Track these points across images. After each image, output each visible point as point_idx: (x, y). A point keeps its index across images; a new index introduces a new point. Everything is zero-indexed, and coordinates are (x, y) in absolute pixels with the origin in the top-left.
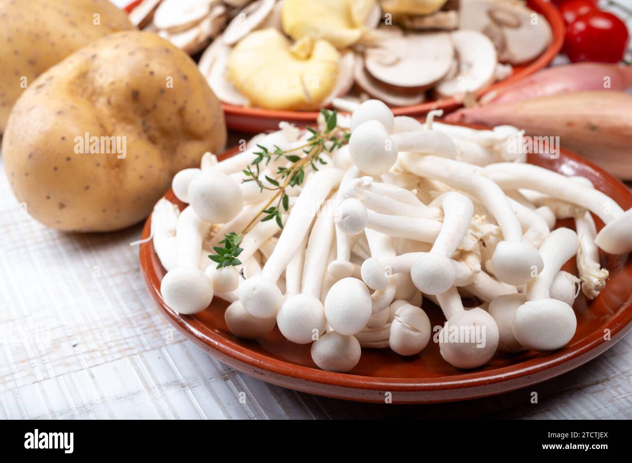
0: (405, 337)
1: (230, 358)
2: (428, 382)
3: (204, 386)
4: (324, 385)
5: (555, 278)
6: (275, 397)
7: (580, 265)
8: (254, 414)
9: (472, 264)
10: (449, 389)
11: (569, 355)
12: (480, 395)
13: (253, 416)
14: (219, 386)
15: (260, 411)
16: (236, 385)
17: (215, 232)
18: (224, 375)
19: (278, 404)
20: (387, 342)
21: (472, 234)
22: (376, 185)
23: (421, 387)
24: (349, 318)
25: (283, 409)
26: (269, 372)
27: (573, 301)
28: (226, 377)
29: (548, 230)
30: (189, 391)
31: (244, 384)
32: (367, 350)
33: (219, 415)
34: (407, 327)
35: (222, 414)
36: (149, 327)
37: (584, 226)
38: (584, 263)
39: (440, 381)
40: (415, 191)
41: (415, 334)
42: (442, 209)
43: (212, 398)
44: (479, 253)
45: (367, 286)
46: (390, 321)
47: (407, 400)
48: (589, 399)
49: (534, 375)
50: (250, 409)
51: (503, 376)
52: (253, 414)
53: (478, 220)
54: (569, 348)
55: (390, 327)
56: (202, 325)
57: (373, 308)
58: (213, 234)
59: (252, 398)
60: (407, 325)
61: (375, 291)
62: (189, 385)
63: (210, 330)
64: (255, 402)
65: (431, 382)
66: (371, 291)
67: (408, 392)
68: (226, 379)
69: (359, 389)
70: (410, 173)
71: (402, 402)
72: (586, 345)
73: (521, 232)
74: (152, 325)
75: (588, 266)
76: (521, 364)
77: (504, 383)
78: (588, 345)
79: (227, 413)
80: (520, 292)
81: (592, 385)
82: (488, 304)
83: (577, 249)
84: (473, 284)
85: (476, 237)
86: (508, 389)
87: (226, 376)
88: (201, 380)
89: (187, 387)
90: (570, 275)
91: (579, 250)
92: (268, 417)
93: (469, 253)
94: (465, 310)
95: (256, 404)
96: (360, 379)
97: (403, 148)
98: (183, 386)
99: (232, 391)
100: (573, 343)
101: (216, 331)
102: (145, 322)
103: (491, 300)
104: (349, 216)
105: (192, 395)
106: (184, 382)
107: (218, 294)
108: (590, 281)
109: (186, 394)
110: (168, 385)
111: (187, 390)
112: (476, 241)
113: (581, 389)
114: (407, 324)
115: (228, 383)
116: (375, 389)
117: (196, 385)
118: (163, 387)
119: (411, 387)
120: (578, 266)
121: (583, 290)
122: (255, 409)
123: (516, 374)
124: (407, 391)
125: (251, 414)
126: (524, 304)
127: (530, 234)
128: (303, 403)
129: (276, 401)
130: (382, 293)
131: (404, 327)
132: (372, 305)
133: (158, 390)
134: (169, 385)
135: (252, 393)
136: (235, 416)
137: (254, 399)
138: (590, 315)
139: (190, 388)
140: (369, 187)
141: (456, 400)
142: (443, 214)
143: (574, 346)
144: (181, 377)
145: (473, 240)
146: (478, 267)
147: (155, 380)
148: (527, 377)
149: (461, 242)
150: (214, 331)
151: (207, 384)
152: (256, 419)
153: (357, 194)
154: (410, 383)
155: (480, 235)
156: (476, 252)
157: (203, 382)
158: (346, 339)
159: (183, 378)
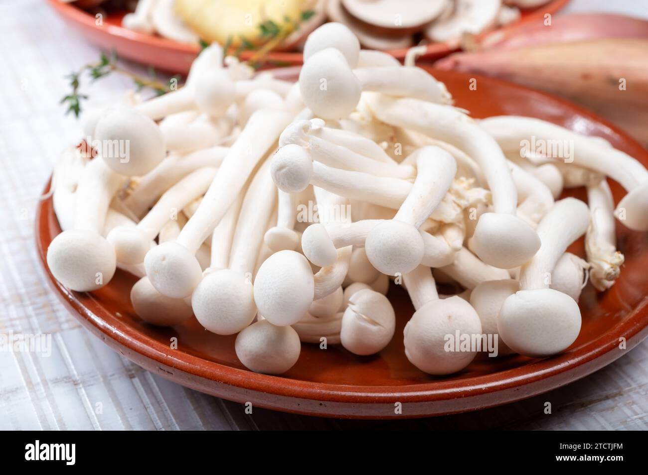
0: (360, 331)
1: (130, 351)
2: (384, 392)
3: (102, 384)
4: (247, 390)
5: (558, 262)
6: (192, 402)
7: (589, 248)
8: (162, 424)
9: (453, 238)
10: (411, 402)
11: (572, 362)
12: (453, 411)
13: (160, 426)
14: (121, 385)
15: (171, 420)
16: (143, 385)
17: (132, 189)
18: (130, 370)
19: (194, 412)
20: (337, 337)
21: (455, 202)
22: (328, 130)
23: (375, 397)
24: (283, 304)
25: (200, 418)
26: (178, 371)
27: (580, 292)
28: (133, 374)
29: (550, 199)
30: (83, 391)
31: (155, 384)
32: (309, 346)
33: (117, 424)
34: (363, 317)
35: (121, 421)
36: (44, 306)
37: (599, 197)
38: (595, 244)
39: (401, 391)
40: (385, 144)
41: (374, 328)
42: (416, 168)
43: (110, 400)
44: (462, 226)
45: (309, 261)
46: (343, 310)
47: (357, 415)
48: (595, 418)
49: (525, 387)
50: (158, 417)
51: (483, 386)
52: (160, 424)
53: (463, 184)
54: (571, 353)
55: (341, 319)
56: (99, 306)
57: (315, 292)
58: (130, 191)
59: (162, 403)
60: (364, 317)
61: (321, 268)
62: (84, 382)
63: (108, 313)
64: (165, 407)
65: (388, 392)
66: (315, 269)
67: (358, 404)
68: (131, 377)
69: (294, 398)
70: (382, 124)
71: (350, 416)
72: (594, 349)
73: (516, 203)
74: (49, 304)
75: (599, 249)
76: (509, 371)
77: (486, 395)
78: (597, 350)
79: (128, 421)
80: (513, 277)
81: (600, 400)
82: (471, 291)
83: (587, 227)
84: (453, 264)
85: (459, 205)
86: (490, 405)
87: (133, 372)
88: (99, 376)
89: (81, 386)
90: (576, 259)
91: (589, 229)
92: (179, 427)
93: (450, 225)
94: (440, 298)
95: (166, 410)
96: (296, 385)
97: (371, 86)
98: (76, 383)
99: (137, 392)
100: (578, 346)
101: (118, 314)
102: (41, 300)
103: (474, 287)
104: (287, 168)
105: (85, 395)
106: (77, 378)
107: (123, 267)
108: (601, 268)
109: (78, 394)
110: (56, 381)
111: (80, 388)
112: (459, 210)
113: (586, 406)
114: (363, 314)
115: (135, 383)
116: (314, 399)
117: (92, 383)
118: (50, 385)
119: (361, 397)
120: (587, 248)
121: (592, 279)
122: (164, 418)
123: (501, 385)
124: (357, 402)
125: (157, 424)
126: (515, 293)
127: (528, 205)
128: (227, 411)
129: (192, 407)
130: (329, 271)
131: (360, 318)
132: (315, 286)
133: (42, 388)
134: (58, 382)
135: (163, 396)
136: (137, 427)
137: (165, 405)
138: (598, 311)
139: (84, 387)
140: (319, 132)
141: (420, 416)
142: (415, 175)
143: (579, 350)
144: (75, 373)
145: (455, 210)
146: (459, 243)
147: (41, 374)
148: (516, 389)
149: (436, 209)
150: (114, 315)
151: (107, 382)
152: (163, 430)
153: (301, 140)
154: (360, 392)
155: (464, 203)
156: (458, 224)
157: (101, 379)
158: (280, 332)
159: (77, 373)
